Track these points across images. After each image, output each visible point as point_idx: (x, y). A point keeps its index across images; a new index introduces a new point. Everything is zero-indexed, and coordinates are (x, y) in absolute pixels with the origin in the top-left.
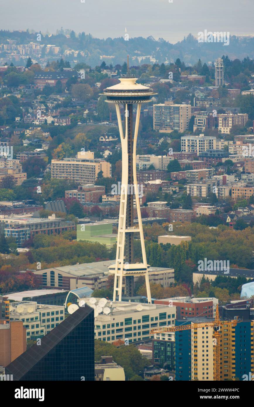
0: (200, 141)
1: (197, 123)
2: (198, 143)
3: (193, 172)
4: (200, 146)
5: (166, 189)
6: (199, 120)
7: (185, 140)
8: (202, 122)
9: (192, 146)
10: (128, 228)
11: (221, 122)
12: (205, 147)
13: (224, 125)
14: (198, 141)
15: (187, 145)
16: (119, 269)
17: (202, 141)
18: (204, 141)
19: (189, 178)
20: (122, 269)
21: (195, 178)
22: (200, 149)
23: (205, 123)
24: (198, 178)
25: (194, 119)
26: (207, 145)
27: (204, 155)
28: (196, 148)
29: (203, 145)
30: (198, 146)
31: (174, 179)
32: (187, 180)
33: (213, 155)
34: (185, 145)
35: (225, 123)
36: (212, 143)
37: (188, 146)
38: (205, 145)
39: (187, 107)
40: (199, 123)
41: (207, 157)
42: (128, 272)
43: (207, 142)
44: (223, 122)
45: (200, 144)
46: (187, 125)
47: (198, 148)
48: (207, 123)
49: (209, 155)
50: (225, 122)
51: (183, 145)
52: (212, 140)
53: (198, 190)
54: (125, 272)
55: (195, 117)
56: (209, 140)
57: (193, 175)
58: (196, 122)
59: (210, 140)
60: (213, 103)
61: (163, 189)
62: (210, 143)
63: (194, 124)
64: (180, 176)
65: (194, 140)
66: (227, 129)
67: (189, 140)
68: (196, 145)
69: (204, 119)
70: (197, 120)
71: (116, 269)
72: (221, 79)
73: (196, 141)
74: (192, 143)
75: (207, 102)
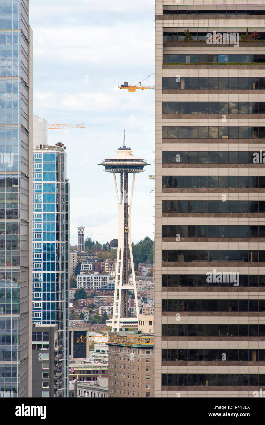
0: (95, 278)
1: (84, 268)
2: (93, 280)
3: (101, 298)
4: (95, 283)
5: (78, 311)
6: (85, 266)
7: (81, 278)
8: (88, 267)
9: (87, 283)
10: (124, 285)
11: (107, 266)
12: (100, 284)
13: (110, 270)
14: (93, 278)
15: (82, 283)
16: (115, 322)
17: (97, 278)
18: (99, 278)
19: (97, 303)
20: (118, 322)
21: (103, 303)
22: (95, 285)
23: (90, 269)
24: (105, 303)
25: (80, 265)
26: (102, 282)
27: (103, 288)
28: (92, 285)
29: (98, 282)
30: (93, 283)
31: (82, 305)
32: (95, 305)
33: (111, 288)
34: (81, 283)
35: (111, 268)
36: (107, 281)
37: (84, 283)
38: (100, 282)
39: (73, 255)
40: (85, 268)
41: (106, 290)
42: (125, 324)
43: (102, 279)
44: (109, 266)
45: (95, 280)
46: (73, 271)
47: (93, 285)
48: (93, 269)
49: (108, 288)
50: (111, 266)
51: (79, 283)
52: (107, 278)
53: (110, 311)
54: (122, 325)
55: (82, 263)
56: (103, 278)
57: (101, 300)
58: (82, 268)
59: (105, 278)
60: (89, 257)
61: (75, 311)
62: (105, 280)
63: (80, 270)
64: (88, 302)
65: (90, 277)
66: (113, 273)
67: (85, 278)
68: (92, 282)
69: (90, 265)
70: (84, 266)
71: (113, 322)
72: (82, 245)
73: (92, 278)
74: (88, 280)
75: (83, 256)
